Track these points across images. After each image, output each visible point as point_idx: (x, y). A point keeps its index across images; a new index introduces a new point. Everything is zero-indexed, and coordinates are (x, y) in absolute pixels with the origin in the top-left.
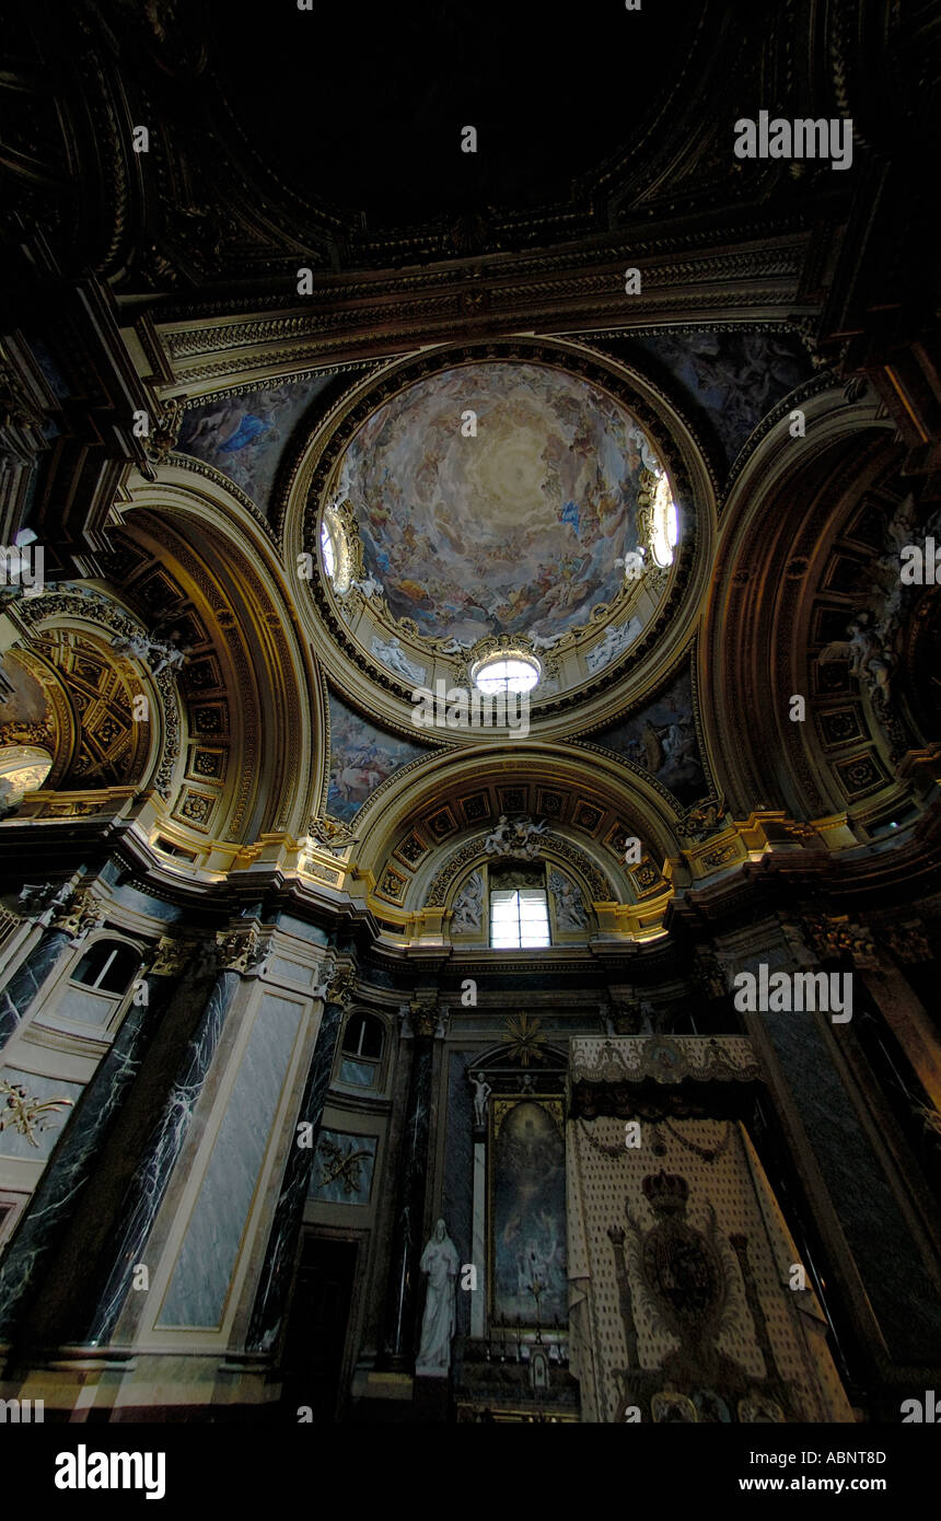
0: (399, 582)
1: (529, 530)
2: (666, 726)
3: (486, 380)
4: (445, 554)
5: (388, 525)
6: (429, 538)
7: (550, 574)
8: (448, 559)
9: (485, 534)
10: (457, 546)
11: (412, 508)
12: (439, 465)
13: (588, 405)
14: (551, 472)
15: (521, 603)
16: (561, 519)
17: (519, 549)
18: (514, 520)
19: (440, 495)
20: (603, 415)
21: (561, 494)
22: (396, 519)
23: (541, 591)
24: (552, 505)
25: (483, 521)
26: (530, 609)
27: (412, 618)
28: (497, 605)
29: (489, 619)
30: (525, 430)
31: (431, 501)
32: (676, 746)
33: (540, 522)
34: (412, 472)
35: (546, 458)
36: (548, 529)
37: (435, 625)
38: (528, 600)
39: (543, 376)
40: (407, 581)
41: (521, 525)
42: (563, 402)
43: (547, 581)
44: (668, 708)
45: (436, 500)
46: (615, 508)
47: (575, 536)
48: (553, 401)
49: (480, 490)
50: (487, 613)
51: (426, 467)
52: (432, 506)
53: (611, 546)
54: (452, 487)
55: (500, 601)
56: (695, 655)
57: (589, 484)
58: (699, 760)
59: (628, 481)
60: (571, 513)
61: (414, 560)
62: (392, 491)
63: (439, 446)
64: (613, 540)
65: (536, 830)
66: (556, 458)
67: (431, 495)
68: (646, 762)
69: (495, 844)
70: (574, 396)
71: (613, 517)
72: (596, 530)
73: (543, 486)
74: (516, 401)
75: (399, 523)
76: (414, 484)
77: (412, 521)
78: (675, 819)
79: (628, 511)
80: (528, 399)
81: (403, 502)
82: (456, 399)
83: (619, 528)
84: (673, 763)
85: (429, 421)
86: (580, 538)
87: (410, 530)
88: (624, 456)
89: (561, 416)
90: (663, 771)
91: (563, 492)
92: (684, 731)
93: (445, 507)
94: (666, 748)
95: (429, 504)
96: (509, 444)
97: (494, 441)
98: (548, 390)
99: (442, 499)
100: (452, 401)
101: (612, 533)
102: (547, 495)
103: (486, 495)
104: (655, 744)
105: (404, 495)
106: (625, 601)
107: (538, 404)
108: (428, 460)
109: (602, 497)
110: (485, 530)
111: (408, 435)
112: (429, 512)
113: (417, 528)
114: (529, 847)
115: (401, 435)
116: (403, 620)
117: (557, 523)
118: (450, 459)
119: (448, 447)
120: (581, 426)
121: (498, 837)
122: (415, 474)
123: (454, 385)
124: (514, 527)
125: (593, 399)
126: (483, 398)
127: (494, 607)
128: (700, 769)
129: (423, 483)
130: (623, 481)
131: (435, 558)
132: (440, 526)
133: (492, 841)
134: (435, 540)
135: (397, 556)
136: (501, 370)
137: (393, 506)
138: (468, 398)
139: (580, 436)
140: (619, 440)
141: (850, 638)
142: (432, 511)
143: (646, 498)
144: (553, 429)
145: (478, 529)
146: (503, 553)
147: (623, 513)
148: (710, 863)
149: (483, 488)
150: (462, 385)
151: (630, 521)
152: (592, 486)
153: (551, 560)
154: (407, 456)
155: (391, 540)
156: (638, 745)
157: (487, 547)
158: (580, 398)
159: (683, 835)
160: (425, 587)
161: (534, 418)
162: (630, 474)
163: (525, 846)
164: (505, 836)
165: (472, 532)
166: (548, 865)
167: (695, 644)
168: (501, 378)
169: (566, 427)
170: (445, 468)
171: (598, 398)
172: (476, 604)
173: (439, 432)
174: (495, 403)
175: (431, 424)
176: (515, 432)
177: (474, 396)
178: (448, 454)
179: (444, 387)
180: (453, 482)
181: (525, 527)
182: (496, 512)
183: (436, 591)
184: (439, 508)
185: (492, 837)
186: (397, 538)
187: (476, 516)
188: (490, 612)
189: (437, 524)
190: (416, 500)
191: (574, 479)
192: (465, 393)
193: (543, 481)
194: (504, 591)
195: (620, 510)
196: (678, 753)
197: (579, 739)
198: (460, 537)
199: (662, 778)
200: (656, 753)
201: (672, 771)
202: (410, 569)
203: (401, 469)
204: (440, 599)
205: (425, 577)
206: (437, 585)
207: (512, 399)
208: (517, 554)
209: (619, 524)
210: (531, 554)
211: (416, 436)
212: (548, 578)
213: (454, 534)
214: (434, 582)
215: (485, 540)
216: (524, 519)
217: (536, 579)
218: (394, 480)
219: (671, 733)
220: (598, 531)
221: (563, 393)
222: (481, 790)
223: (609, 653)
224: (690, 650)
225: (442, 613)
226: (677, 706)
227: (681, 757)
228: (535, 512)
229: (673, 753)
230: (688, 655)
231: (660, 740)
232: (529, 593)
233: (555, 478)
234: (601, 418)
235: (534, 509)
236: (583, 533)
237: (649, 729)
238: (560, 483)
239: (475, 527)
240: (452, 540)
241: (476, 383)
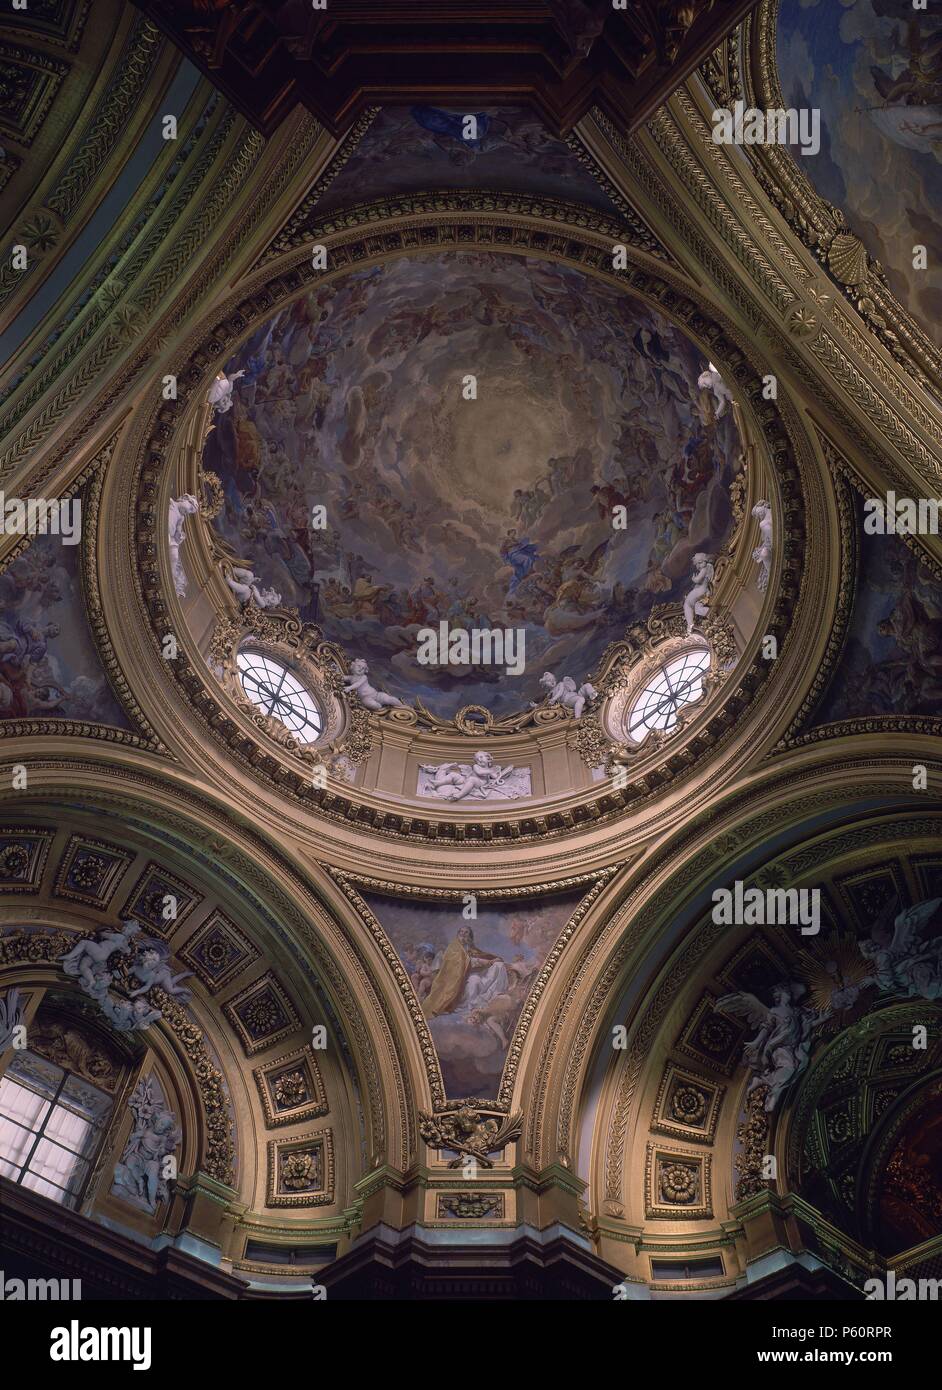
0: (243, 418)
1: (456, 523)
2: (490, 957)
3: (590, 322)
4: (325, 442)
5: (304, 334)
6: (328, 401)
7: (434, 604)
8: (325, 452)
9: (398, 471)
10: (349, 447)
11: (350, 344)
12: (433, 333)
13: (664, 472)
14: (545, 487)
15: (367, 605)
16: (505, 551)
17: (421, 533)
18: (446, 491)
19: (392, 368)
20: (670, 500)
21: (531, 524)
22: (320, 334)
23: (405, 615)
24: (508, 524)
25: (410, 452)
26: (374, 625)
27: (224, 487)
28: (333, 575)
29: (308, 587)
30: (564, 414)
31: (377, 362)
32: (486, 996)
33: (476, 528)
34: (398, 306)
35: (556, 468)
36: (479, 546)
37: (235, 523)
38: (378, 610)
39: (651, 390)
40: (252, 425)
41: (449, 505)
42: (640, 438)
43: (425, 611)
44: (512, 933)
45: (384, 365)
46: (587, 607)
47: (506, 590)
48: (631, 423)
49: (443, 414)
50: (311, 574)
51: (418, 319)
52: (372, 368)
53: (544, 646)
54: (416, 373)
55: (340, 575)
56: (601, 890)
57: (577, 548)
58: (508, 1037)
59: (630, 594)
60: (524, 558)
61: (286, 408)
62: (354, 300)
63: (457, 316)
64: (554, 642)
65: (169, 983)
66: (567, 480)
67: (385, 355)
68: (427, 990)
69: (87, 962)
70: (660, 447)
71: (575, 615)
72: (538, 607)
73: (519, 492)
74: (592, 376)
75: (317, 343)
76: (383, 321)
77: (332, 359)
78: (426, 1106)
79: (601, 626)
80: (606, 389)
81: (349, 325)
82: (536, 298)
83: (572, 635)
84: (466, 1016)
85: (483, 281)
86: (511, 597)
87: (318, 366)
88: (650, 563)
89: (621, 446)
90: (446, 1020)
91: (538, 523)
92: (511, 983)
93: (384, 386)
94: (471, 988)
95: (372, 361)
96: (530, 404)
97: (518, 383)
98: (637, 409)
99: (392, 372)
100: (531, 294)
101: (557, 631)
102: (513, 506)
103: (442, 427)
104: (458, 972)
105: (359, 319)
106: (525, 736)
107: (610, 406)
108: (429, 316)
109: (580, 578)
110: (400, 464)
111: (446, 266)
112: (361, 370)
113: (328, 373)
114: (141, 1005)
115: (441, 258)
116: (213, 479)
117: (496, 550)
118: (450, 342)
119: (466, 328)
120: (631, 480)
121: (102, 952)
122: (398, 311)
123: (555, 285)
124: (440, 501)
125: (678, 474)
126: (563, 331)
127: (327, 576)
128: (502, 1050)
129: (394, 333)
130: (624, 587)
131: (310, 433)
132: (355, 401)
133: (85, 954)
134: (333, 412)
135: (273, 380)
136: (618, 333)
137: (335, 315)
138: (549, 312)
139: (619, 489)
140: (662, 541)
141: (771, 1003)
142: (366, 373)
143: (643, 637)
144: (597, 446)
145: (395, 458)
146: (396, 517)
147: (593, 623)
148: (449, 1208)
149: (449, 415)
150: (563, 295)
151: (593, 641)
152: (578, 554)
153: (449, 587)
154: (413, 285)
155: (288, 352)
156: (432, 956)
157: (383, 488)
158: (663, 455)
159: (426, 1140)
160: (264, 456)
161: (589, 413)
162: (641, 589)
163: (134, 1000)
164: (114, 961)
165: (384, 451)
166: (150, 1057)
167: (612, 876)
168: (607, 338)
169: (612, 462)
170: (433, 345)
171: (685, 478)
172: (306, 548)
173: (476, 303)
174: (568, 350)
175: (481, 287)
176: (550, 402)
177: (557, 318)
178: (455, 336)
179: (545, 273)
180: (425, 370)
181: (454, 516)
182: (434, 458)
183: (273, 478)
184: (377, 379)
185: (92, 946)
186: (295, 359)
187: (407, 436)
188: (318, 577)
189: (354, 394)
190: (364, 339)
191: (564, 524)
192: (553, 305)
193: (525, 486)
194: (357, 567)
195: (590, 616)
196: (483, 1008)
197: (355, 884)
198: (363, 440)
199: (438, 1030)
200: (451, 986)
201: (459, 1029)
202: (269, 413)
203: (392, 287)
204: (270, 494)
205: (277, 443)
206: (281, 471)
207: (589, 369)
208: (412, 537)
209: (576, 630)
210: (431, 554)
211: (452, 278)
212: (429, 606)
213: (361, 427)
214: (280, 462)
215: (389, 476)
216: (462, 505)
217: (412, 592)
218: (371, 291)
219: (491, 972)
220: (541, 613)
221: (651, 430)
222: (123, 849)
223: (465, 788)
224: (598, 879)
225: (256, 516)
226: (525, 940)
227: (484, 1017)
228: (481, 509)
229: (475, 1003)
230: (591, 883)
231: (469, 971)
232: (389, 601)
233: (543, 498)
234: (664, 499)
235: (483, 505)
236: (518, 596)
237: (465, 944)
238: (543, 509)
239: (393, 448)
240: (351, 432)
241: (577, 311)
